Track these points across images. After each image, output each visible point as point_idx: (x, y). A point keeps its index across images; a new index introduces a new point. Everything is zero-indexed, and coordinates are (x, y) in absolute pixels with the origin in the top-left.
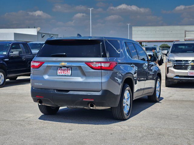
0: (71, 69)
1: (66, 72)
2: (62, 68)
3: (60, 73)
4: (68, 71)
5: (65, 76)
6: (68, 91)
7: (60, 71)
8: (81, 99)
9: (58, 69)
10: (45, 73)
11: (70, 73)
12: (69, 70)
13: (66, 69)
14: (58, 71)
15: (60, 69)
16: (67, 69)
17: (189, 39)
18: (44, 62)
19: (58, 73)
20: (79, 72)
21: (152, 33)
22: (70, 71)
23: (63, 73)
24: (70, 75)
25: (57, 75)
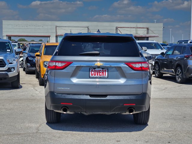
0: (107, 70)
1: (101, 74)
2: (96, 69)
3: (93, 75)
4: (104, 73)
5: (100, 78)
6: (105, 96)
7: (93, 73)
8: (122, 104)
9: (91, 70)
10: (74, 75)
11: (107, 75)
12: (105, 71)
13: (101, 69)
14: (90, 73)
15: (94, 70)
16: (102, 71)
17: (61, 35)
19: (90, 75)
20: (117, 73)
21: (23, 27)
22: (107, 73)
23: (98, 75)
24: (107, 77)
25: (90, 77)
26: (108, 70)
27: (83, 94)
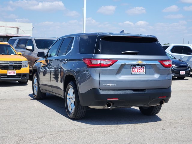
1: (140, 71)
2: (136, 67)
3: (134, 72)
4: (143, 70)
5: (140, 74)
7: (134, 70)
9: (132, 67)
12: (143, 68)
13: (140, 67)
14: (132, 70)
15: (134, 67)
18: (117, 61)
19: (132, 72)
20: (152, 70)
23: (137, 72)
24: (145, 73)
25: (131, 74)
26: (145, 67)
27: (127, 90)
